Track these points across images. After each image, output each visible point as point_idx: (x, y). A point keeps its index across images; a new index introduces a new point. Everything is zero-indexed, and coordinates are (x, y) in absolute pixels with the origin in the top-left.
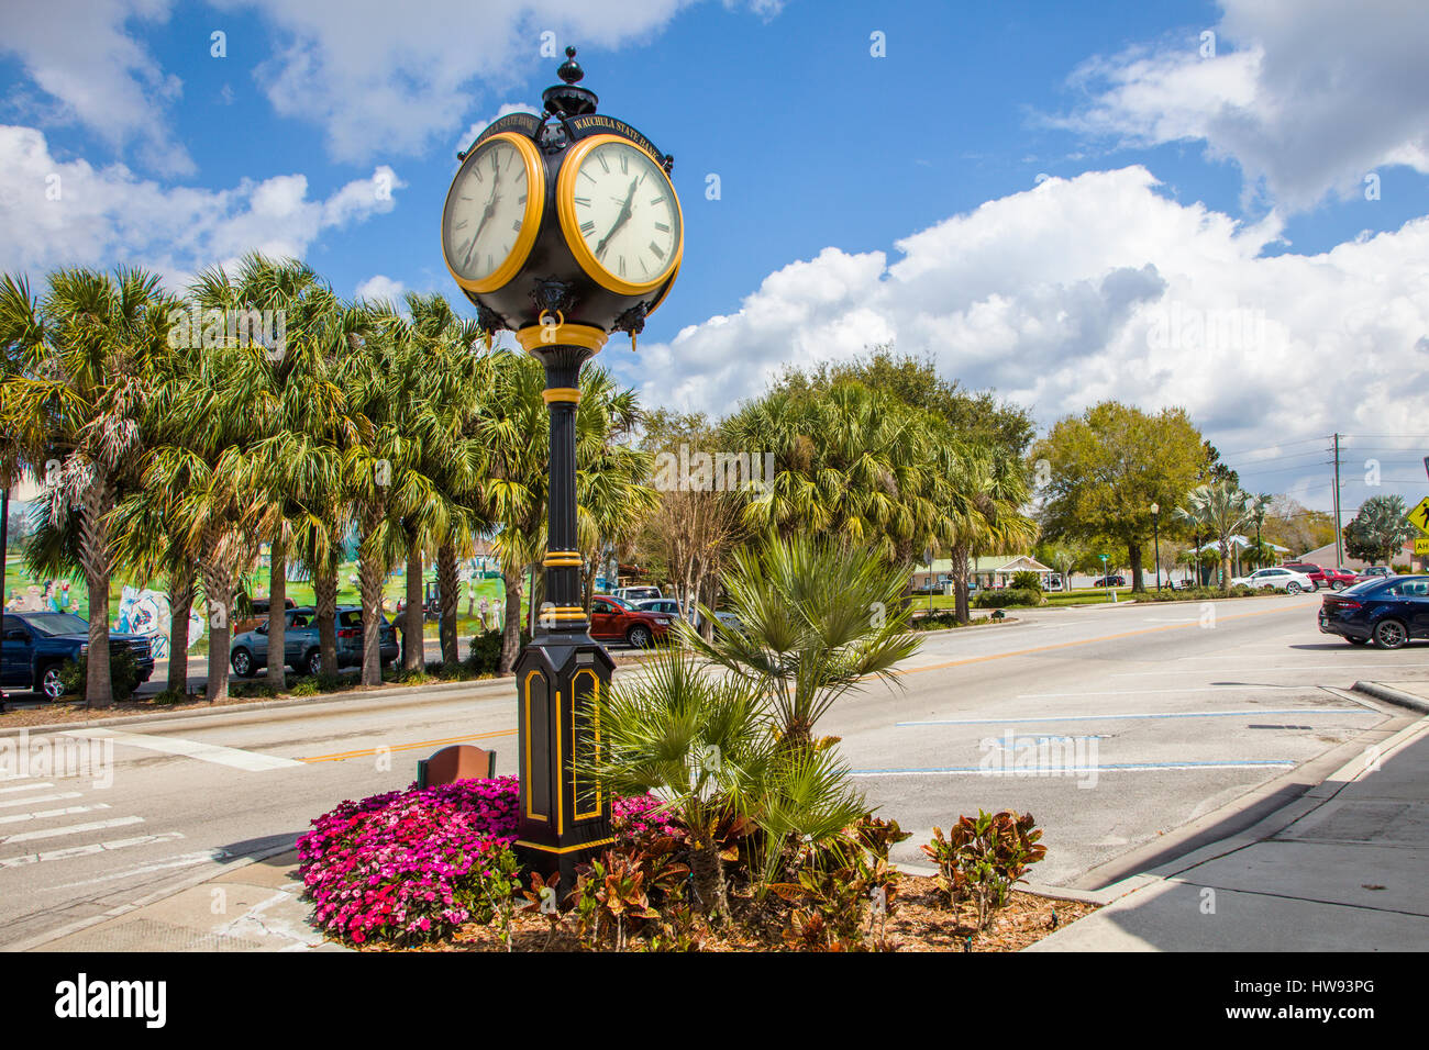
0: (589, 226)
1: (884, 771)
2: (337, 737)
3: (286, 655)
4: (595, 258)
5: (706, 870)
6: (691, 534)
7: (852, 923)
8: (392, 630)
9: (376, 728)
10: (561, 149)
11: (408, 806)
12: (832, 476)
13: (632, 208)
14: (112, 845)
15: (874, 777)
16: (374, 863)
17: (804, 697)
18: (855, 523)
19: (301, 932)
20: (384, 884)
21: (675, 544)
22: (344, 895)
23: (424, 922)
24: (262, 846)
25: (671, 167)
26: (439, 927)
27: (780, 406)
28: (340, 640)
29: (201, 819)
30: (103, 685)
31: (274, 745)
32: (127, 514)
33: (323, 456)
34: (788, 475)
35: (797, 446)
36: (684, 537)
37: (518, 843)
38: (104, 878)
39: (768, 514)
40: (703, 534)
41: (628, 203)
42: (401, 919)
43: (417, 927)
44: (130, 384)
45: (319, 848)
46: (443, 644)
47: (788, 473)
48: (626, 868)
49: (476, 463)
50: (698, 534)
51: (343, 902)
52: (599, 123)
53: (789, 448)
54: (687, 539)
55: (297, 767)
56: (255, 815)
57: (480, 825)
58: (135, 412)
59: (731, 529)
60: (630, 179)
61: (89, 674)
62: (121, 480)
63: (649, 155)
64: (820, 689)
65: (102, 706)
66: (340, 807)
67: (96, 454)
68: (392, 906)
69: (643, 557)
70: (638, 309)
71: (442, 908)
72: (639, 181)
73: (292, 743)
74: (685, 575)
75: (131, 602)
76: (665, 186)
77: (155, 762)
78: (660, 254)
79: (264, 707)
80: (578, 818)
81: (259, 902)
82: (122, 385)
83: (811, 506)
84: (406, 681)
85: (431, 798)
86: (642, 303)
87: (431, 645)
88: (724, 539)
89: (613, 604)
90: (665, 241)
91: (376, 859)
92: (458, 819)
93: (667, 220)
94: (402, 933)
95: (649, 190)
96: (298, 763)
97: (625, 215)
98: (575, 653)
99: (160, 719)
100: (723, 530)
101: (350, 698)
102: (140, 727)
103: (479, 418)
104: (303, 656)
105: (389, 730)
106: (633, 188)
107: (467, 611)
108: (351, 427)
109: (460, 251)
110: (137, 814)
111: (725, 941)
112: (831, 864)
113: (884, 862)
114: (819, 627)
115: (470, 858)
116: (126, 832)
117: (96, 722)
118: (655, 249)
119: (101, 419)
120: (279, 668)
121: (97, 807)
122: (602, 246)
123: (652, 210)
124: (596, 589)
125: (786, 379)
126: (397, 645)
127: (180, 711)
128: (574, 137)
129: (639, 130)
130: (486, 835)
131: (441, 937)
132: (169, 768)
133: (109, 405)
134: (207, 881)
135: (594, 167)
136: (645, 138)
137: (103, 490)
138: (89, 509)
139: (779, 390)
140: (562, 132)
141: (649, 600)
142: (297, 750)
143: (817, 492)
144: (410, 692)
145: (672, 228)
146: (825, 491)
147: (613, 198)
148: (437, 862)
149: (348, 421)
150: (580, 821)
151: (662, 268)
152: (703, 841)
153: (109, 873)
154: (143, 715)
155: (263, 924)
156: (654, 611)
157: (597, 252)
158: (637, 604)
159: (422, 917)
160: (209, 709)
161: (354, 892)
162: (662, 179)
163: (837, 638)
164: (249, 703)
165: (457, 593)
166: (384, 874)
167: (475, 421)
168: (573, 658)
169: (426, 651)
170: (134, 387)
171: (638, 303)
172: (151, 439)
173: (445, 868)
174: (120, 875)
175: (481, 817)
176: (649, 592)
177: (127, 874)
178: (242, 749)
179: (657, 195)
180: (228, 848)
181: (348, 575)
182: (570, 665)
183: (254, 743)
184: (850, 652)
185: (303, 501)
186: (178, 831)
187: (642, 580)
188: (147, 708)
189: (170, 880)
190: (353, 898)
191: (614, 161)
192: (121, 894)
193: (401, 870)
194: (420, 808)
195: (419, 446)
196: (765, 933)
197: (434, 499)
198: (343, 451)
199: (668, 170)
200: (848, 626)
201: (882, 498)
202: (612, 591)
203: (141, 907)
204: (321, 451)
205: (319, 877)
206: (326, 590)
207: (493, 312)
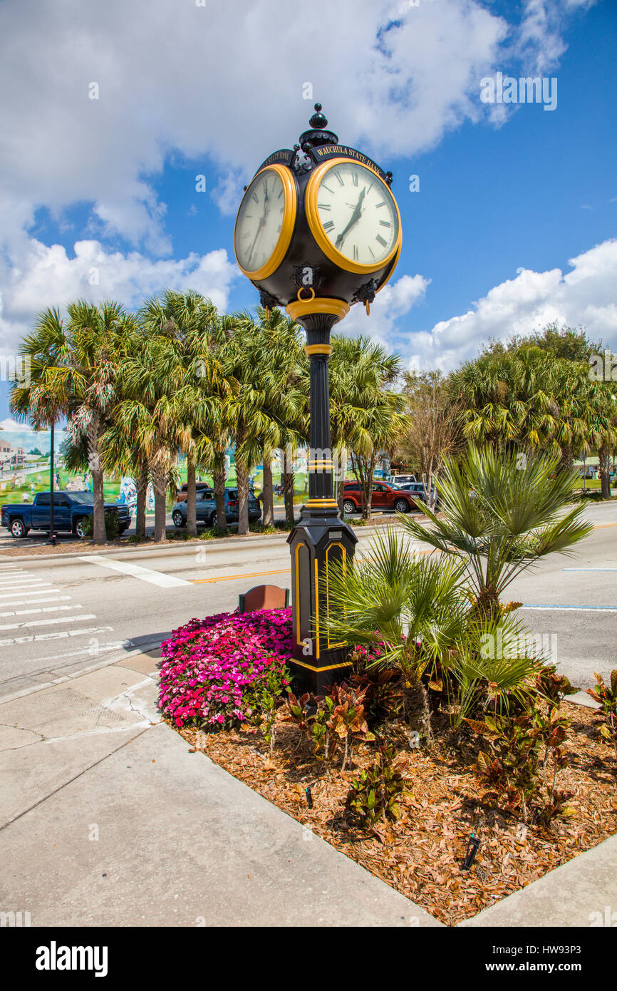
0: (330, 224)
1: (555, 606)
2: (216, 567)
3: (197, 515)
4: (335, 249)
5: (415, 703)
6: (432, 444)
7: (528, 775)
8: (257, 501)
9: (239, 561)
10: (308, 171)
11: (226, 627)
12: (520, 406)
13: (362, 210)
14: (73, 633)
15: (549, 611)
16: (195, 670)
17: (494, 569)
18: (534, 434)
19: (150, 712)
20: (199, 686)
21: (422, 450)
22: (174, 691)
23: (220, 717)
24: (152, 640)
25: (391, 181)
26: (231, 721)
27: (486, 362)
28: (229, 507)
29: (127, 619)
30: (102, 532)
31: (180, 571)
32: (109, 438)
33: (212, 403)
34: (492, 406)
35: (497, 388)
36: (428, 445)
37: (292, 660)
38: (61, 656)
39: (479, 429)
40: (439, 443)
41: (359, 207)
42: (205, 714)
43: (215, 720)
44: (107, 365)
45: (173, 651)
46: (286, 508)
47: (491, 404)
48: (351, 701)
49: (298, 404)
50: (436, 443)
51: (174, 696)
52: (335, 149)
53: (492, 389)
54: (429, 447)
55: (188, 586)
56: (156, 617)
57: (269, 645)
58: (111, 380)
59: (456, 441)
60: (360, 189)
61: (95, 526)
62: (105, 420)
63: (375, 172)
64: (507, 564)
65: (101, 544)
66: (190, 622)
67: (94, 405)
68: (201, 704)
69: (406, 457)
70: (369, 284)
71: (234, 708)
72: (366, 192)
73: (190, 570)
74: (428, 469)
75: (126, 485)
76: (385, 194)
77: (115, 579)
78: (383, 243)
79: (184, 546)
80: (330, 647)
81: (134, 684)
82: (103, 366)
83: (506, 424)
84: (262, 532)
85: (241, 622)
86: (373, 279)
87: (279, 509)
88: (452, 447)
89: (386, 487)
90: (388, 234)
91: (197, 666)
92: (254, 640)
93: (388, 218)
94: (205, 723)
95: (374, 197)
96: (190, 583)
97: (357, 215)
98: (328, 532)
99: (129, 551)
100: (451, 441)
101: (232, 541)
102: (117, 556)
103: (301, 377)
104: (209, 516)
105: (246, 563)
106: (362, 196)
107: (304, 489)
108: (227, 385)
109: (246, 253)
110: (93, 613)
111: (428, 758)
112: (516, 709)
113: (557, 711)
114: (504, 520)
115: (257, 670)
116: (84, 625)
117: (96, 552)
118: (380, 239)
119: (95, 385)
120: (194, 522)
121: (76, 607)
122: (340, 239)
123: (377, 211)
124: (376, 476)
125: (491, 348)
126: (260, 510)
127: (140, 547)
128: (317, 162)
129: (367, 155)
130: (272, 652)
131: (232, 728)
132: (122, 582)
133: (98, 378)
134: (112, 664)
135: (332, 182)
136: (370, 160)
137: (98, 425)
138: (91, 435)
139: (486, 354)
140: (308, 158)
141: (408, 484)
142: (192, 575)
143: (510, 415)
144: (265, 539)
145: (392, 224)
146: (515, 414)
147: (347, 204)
148: (234, 673)
149: (225, 382)
150: (332, 649)
151: (386, 253)
152: (412, 682)
153: (65, 652)
154: (121, 549)
155: (130, 702)
156: (411, 491)
157: (336, 244)
158: (400, 486)
159: (219, 714)
160: (155, 546)
161: (181, 689)
162: (383, 188)
163: (520, 527)
164: (176, 543)
165: (293, 481)
166: (199, 679)
167: (299, 379)
168: (326, 535)
169: (275, 513)
170: (109, 367)
171: (369, 280)
172: (121, 396)
173: (239, 678)
174: (70, 654)
175: (270, 639)
176: (409, 478)
177: (75, 654)
178: (162, 572)
179: (380, 200)
180: (134, 640)
181: (230, 472)
182: (325, 540)
183: (170, 569)
184: (531, 537)
185: (201, 429)
186: (110, 626)
187: (406, 471)
188: (125, 545)
189: (95, 660)
190: (180, 693)
191: (347, 177)
192: (67, 667)
193: (210, 677)
194: (234, 629)
195: (263, 395)
196: (460, 753)
197: (274, 426)
198: (223, 399)
199: (389, 183)
200: (529, 518)
201: (551, 418)
202: (387, 478)
203: (72, 678)
204: (212, 400)
205: (167, 672)
206: (219, 479)
207: (269, 294)
